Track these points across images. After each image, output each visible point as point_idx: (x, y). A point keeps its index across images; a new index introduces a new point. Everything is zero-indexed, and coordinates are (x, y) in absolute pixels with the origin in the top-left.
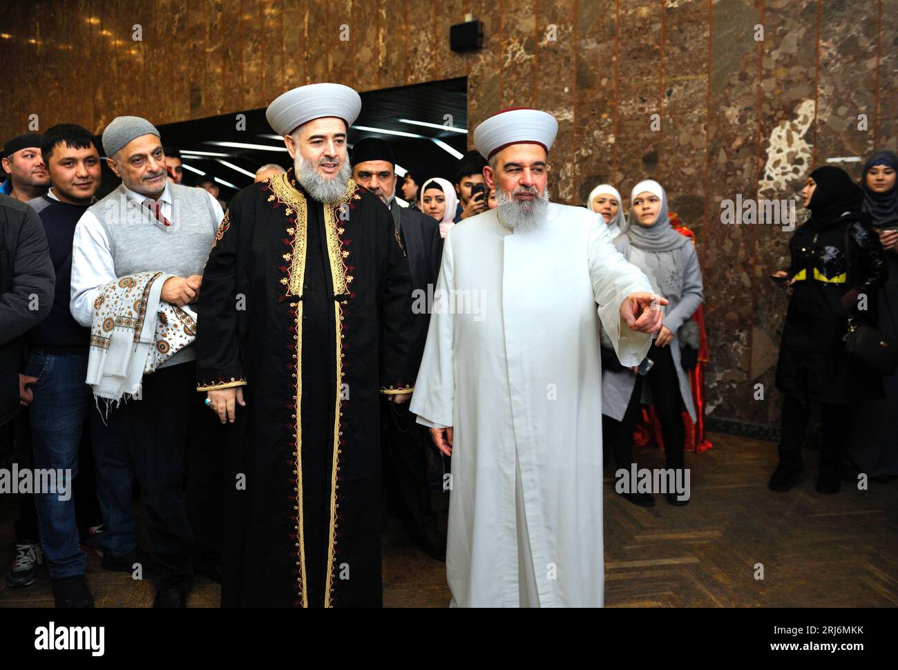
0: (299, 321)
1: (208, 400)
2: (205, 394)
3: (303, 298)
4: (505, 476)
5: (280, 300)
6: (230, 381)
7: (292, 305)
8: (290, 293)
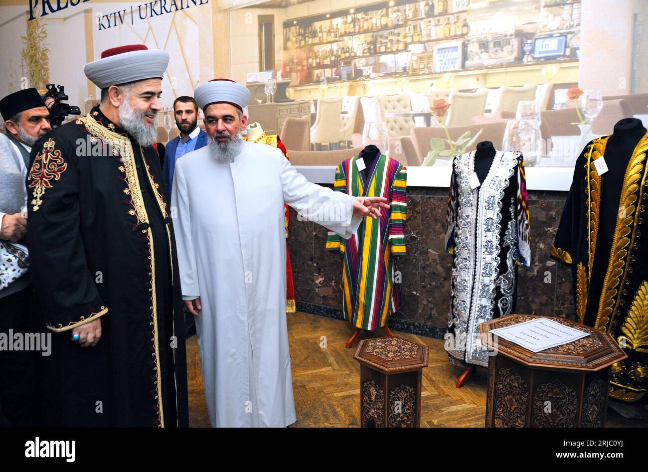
0: (151, 244)
1: (76, 336)
2: (70, 332)
3: (151, 225)
4: (242, 322)
5: (134, 229)
6: (101, 310)
7: (144, 231)
8: (140, 222)
